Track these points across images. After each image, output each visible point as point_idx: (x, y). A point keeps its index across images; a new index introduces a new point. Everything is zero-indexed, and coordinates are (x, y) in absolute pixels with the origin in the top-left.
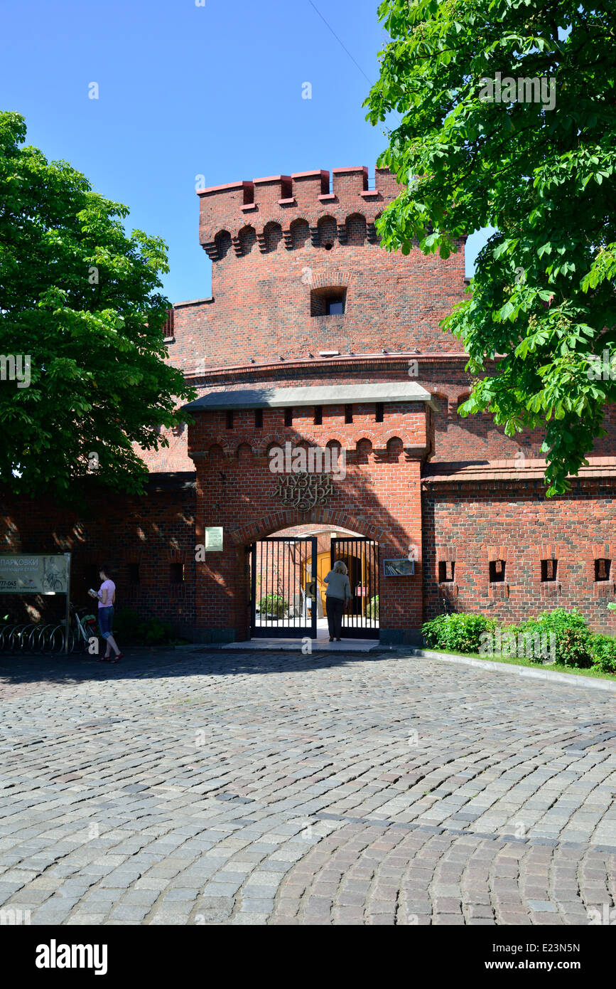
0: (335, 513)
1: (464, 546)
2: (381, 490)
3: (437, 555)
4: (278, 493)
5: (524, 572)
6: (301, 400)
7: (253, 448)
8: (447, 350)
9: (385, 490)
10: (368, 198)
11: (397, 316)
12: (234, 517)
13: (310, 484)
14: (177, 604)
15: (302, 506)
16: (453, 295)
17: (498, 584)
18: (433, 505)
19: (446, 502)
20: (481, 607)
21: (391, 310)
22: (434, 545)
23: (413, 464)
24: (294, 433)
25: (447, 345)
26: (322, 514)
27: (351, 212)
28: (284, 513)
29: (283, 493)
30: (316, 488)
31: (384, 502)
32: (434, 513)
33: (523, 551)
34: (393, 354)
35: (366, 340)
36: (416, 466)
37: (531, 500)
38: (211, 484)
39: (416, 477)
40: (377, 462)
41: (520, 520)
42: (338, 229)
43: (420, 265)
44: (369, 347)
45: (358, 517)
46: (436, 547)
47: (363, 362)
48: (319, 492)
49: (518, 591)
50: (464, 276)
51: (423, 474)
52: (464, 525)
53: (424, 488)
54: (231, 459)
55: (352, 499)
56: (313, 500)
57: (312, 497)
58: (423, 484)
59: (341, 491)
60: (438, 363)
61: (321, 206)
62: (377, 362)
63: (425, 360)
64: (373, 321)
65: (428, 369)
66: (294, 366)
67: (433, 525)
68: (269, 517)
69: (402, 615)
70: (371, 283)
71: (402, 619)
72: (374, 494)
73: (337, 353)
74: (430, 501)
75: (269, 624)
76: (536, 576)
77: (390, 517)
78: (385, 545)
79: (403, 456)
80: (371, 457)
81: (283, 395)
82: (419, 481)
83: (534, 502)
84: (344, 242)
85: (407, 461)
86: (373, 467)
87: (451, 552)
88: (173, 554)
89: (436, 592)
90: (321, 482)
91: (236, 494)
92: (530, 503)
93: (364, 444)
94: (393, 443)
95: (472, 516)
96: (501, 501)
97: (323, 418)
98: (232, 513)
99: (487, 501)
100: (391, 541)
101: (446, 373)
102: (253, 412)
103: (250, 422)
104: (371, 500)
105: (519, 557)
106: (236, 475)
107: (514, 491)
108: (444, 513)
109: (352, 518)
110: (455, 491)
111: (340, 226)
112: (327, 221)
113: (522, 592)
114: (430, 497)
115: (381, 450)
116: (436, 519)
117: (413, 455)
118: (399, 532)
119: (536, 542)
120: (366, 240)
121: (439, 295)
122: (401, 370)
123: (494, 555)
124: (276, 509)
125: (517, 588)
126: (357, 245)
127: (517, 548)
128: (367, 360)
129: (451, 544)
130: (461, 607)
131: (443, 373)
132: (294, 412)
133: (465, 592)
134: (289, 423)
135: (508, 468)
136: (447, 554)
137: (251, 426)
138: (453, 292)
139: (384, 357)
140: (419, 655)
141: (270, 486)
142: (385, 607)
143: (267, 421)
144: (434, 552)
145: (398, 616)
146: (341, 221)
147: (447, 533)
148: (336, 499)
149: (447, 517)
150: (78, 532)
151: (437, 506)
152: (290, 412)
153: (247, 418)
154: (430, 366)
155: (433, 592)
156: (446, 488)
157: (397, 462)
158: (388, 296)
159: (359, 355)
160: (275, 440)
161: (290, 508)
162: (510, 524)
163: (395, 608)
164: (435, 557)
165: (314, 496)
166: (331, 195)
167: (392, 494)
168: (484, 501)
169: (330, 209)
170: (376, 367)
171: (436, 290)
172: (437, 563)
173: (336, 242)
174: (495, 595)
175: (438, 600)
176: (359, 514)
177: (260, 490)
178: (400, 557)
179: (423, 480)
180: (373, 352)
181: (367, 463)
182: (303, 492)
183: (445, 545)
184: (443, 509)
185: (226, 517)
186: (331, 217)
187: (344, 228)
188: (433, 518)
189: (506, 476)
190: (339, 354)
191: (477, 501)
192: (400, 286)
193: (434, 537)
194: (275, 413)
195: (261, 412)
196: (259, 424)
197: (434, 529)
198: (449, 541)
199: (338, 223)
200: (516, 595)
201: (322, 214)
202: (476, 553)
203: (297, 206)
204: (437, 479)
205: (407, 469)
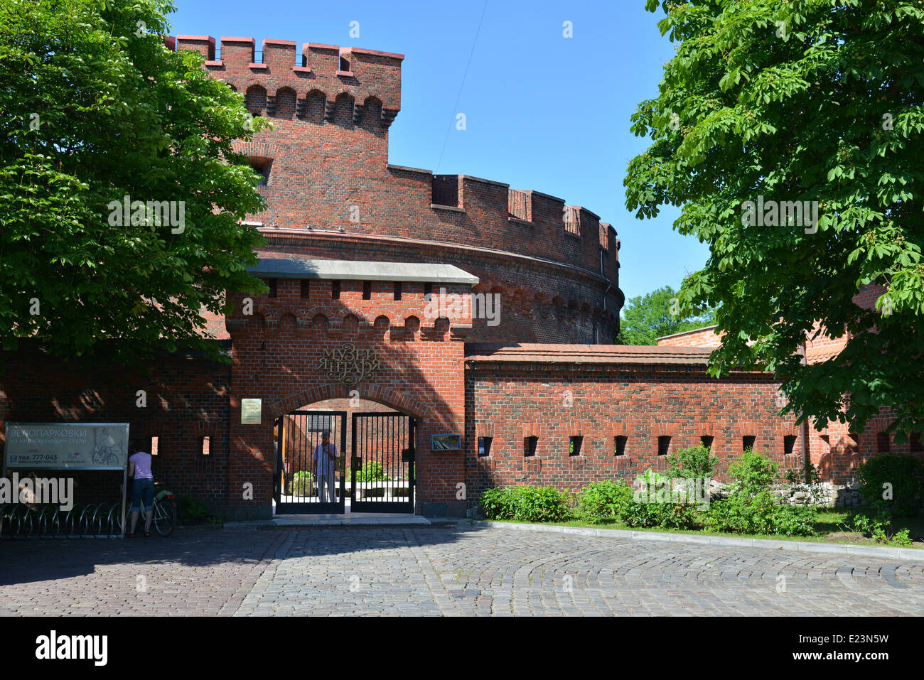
0: (380, 388)
1: (501, 422)
2: (427, 367)
3: (476, 430)
4: (323, 366)
5: (555, 447)
6: (345, 273)
7: (298, 319)
8: (369, 232)
9: (430, 367)
10: (300, 74)
11: (323, 194)
12: (273, 389)
13: (357, 358)
14: (205, 480)
15: (348, 380)
16: (377, 179)
17: (531, 458)
18: (473, 383)
19: (485, 380)
20: (516, 480)
21: (317, 187)
22: (474, 421)
23: (457, 343)
24: (342, 306)
25: (369, 227)
26: (367, 389)
27: (283, 84)
28: (328, 386)
29: (329, 366)
30: (362, 362)
31: (429, 380)
32: (474, 391)
33: (554, 428)
34: (318, 231)
35: (291, 215)
36: (460, 346)
37: (562, 381)
38: (249, 353)
39: (460, 356)
40: (422, 340)
41: (552, 399)
42: (268, 100)
43: (346, 146)
44: (294, 222)
45: (403, 393)
46: (476, 423)
47: (289, 236)
48: (367, 367)
49: (549, 465)
50: (387, 163)
51: (467, 353)
52: (501, 403)
53: (468, 367)
54: (272, 329)
55: (398, 375)
56: (359, 374)
57: (358, 371)
58: (467, 362)
59: (387, 367)
60: (361, 244)
61: (251, 74)
62: (303, 237)
63: (350, 240)
64: (299, 196)
65: (350, 249)
67: (474, 402)
68: (312, 390)
69: (445, 489)
70: (298, 158)
71: (445, 493)
72: (419, 371)
73: (260, 224)
74: (471, 379)
75: (307, 500)
76: (565, 451)
77: (435, 393)
78: (430, 420)
79: (449, 334)
80: (418, 334)
81: (328, 268)
82: (463, 360)
83: (565, 383)
84: (272, 114)
85: (452, 340)
86: (419, 344)
87: (489, 428)
88: (202, 427)
89: (475, 466)
90: (368, 357)
91: (275, 365)
92: (561, 384)
93: (413, 321)
94: (439, 322)
95: (509, 395)
96: (535, 381)
97: (372, 294)
98: (271, 385)
99: (523, 381)
100: (436, 417)
101: (367, 254)
102: (299, 282)
103: (295, 292)
104: (417, 377)
105: (550, 433)
106: (276, 346)
107: (548, 372)
108: (483, 390)
109: (397, 393)
110: (493, 371)
111: (269, 97)
113: (553, 465)
114: (473, 374)
115: (429, 328)
116: (476, 396)
117: (459, 334)
118: (444, 408)
119: (566, 420)
120: (295, 115)
121: (364, 178)
122: (324, 247)
123: (528, 432)
124: (319, 382)
125: (548, 462)
126: (285, 118)
127: (548, 425)
128: (292, 234)
129: (490, 421)
130: (498, 480)
131: (365, 254)
132: (342, 285)
133: (501, 466)
134: (336, 296)
135: (540, 351)
136: (486, 429)
137: (296, 296)
138: (376, 177)
139: (310, 233)
141: (314, 358)
142: (429, 481)
143: (313, 292)
144: (474, 428)
145: (441, 489)
146: (272, 92)
147: (485, 410)
148: (382, 374)
149: (486, 395)
150: (85, 400)
151: (478, 384)
152: (338, 285)
153: (292, 288)
154: (353, 246)
155: (472, 466)
156: (488, 367)
157: (442, 341)
158: (314, 173)
159: (283, 229)
160: (322, 312)
161: (334, 382)
162: (542, 403)
163: (438, 481)
164: (474, 432)
165: (361, 371)
167: (437, 371)
168: (520, 380)
169: (261, 78)
170: (301, 243)
171: (361, 172)
172: (476, 438)
173: (264, 112)
174: (529, 468)
175: (476, 473)
176: (404, 390)
177: (303, 362)
178: (444, 432)
179: (467, 358)
180: (297, 227)
181: (413, 340)
182: (349, 366)
183: (484, 421)
184: (483, 388)
185: (264, 389)
186: (261, 87)
187: (274, 100)
188: (473, 395)
189: (541, 359)
190: (263, 226)
191: (513, 381)
192: (326, 165)
193: (474, 414)
194: (323, 285)
195: (308, 282)
196: (305, 294)
197: (474, 406)
198: (488, 417)
199: (268, 94)
200: (548, 469)
201: (252, 83)
202: (512, 429)
203: (225, 70)
204: (479, 358)
205: (451, 348)
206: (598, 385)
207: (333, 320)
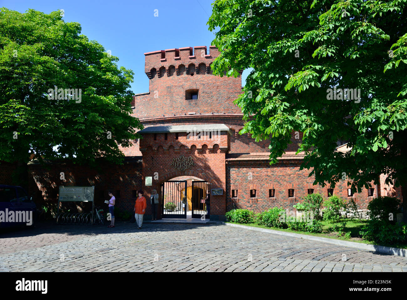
0: (194, 172)
1: (241, 184)
2: (211, 163)
3: (231, 187)
4: (173, 164)
5: (263, 194)
6: (182, 130)
7: (164, 147)
8: (235, 113)
9: (212, 163)
10: (207, 57)
11: (217, 100)
13: (185, 161)
15: (181, 169)
16: (237, 93)
17: (253, 198)
18: (230, 169)
19: (234, 168)
20: (247, 207)
21: (215, 98)
22: (230, 184)
23: (223, 154)
24: (179, 142)
25: (235, 111)
26: (189, 172)
27: (201, 62)
28: (175, 172)
29: (175, 164)
30: (187, 162)
31: (212, 168)
32: (230, 172)
33: (263, 186)
34: (215, 114)
35: (205, 109)
36: (224, 155)
37: (266, 167)
38: (148, 161)
39: (224, 159)
40: (209, 153)
41: (262, 175)
42: (196, 68)
43: (225, 82)
44: (207, 111)
45: (202, 173)
46: (231, 185)
47: (204, 117)
48: (188, 164)
49: (261, 201)
50: (241, 86)
51: (226, 158)
52: (241, 176)
53: (227, 163)
54: (155, 151)
55: (200, 167)
56: (186, 167)
57: (185, 166)
58: (226, 161)
59: (196, 164)
60: (232, 117)
61: (190, 60)
62: (210, 117)
63: (227, 116)
64: (208, 102)
66: (179, 118)
67: (230, 176)
68: (169, 173)
69: (218, 210)
70: (208, 88)
72: (208, 165)
73: (195, 113)
74: (229, 167)
75: (169, 213)
76: (267, 195)
77: (214, 173)
78: (212, 184)
79: (219, 151)
80: (207, 151)
81: (175, 128)
82: (225, 160)
83: (267, 168)
84: (198, 73)
85: (220, 153)
86: (208, 155)
87: (236, 187)
88: (133, 187)
89: (231, 201)
90: (189, 160)
91: (157, 165)
92: (265, 168)
93: (205, 146)
94: (215, 146)
95: (244, 173)
96: (254, 167)
99: (249, 167)
100: (214, 182)
101: (234, 121)
102: (164, 134)
103: (163, 138)
104: (208, 168)
105: (261, 188)
106: (157, 158)
107: (259, 164)
108: (234, 172)
109: (200, 174)
110: (238, 164)
111: (196, 67)
112: (192, 65)
113: (262, 201)
114: (229, 166)
115: (211, 149)
116: (231, 174)
117: (223, 150)
118: (218, 180)
119: (267, 183)
120: (206, 72)
121: (232, 93)
122: (218, 120)
123: (252, 188)
124: (172, 170)
125: (260, 200)
126: (203, 74)
127: (260, 185)
128: (206, 116)
129: (236, 184)
130: (240, 207)
131: (233, 121)
132: (179, 135)
133: (241, 201)
134: (177, 138)
135: (257, 156)
136: (235, 187)
138: (237, 92)
139: (212, 115)
140: (224, 224)
141: (170, 162)
142: (212, 207)
143: (169, 138)
144: (230, 186)
145: (217, 210)
146: (197, 65)
147: (235, 179)
148: (194, 167)
149: (235, 173)
150: (97, 178)
151: (231, 169)
152: (178, 134)
153: (162, 136)
154: (229, 119)
155: (230, 201)
156: (235, 163)
157: (217, 153)
158: (214, 93)
159: (203, 114)
160: (172, 145)
161: (177, 170)
162: (258, 176)
163: (215, 207)
164: (230, 188)
165: (186, 166)
166: (193, 56)
167: (215, 165)
168: (248, 168)
169: (193, 61)
170: (209, 119)
171: (231, 91)
172: (231, 190)
173: (195, 73)
174: (252, 202)
175: (231, 204)
176: (203, 172)
177: (166, 163)
178: (218, 188)
179: (226, 160)
180: (208, 113)
181: (206, 153)
182: (182, 164)
183: (234, 184)
184: (234, 171)
187: (198, 68)
188: (230, 174)
189: (256, 159)
190: (196, 114)
191: (246, 168)
192: (218, 89)
193: (230, 181)
194: (172, 135)
195: (167, 134)
196: (166, 139)
197: (230, 178)
198: (236, 182)
199: (196, 66)
200: (260, 202)
201: (190, 63)
202: (245, 187)
203: (181, 60)
204: (231, 159)
205: (220, 156)
206: (281, 169)
207: (176, 147)
